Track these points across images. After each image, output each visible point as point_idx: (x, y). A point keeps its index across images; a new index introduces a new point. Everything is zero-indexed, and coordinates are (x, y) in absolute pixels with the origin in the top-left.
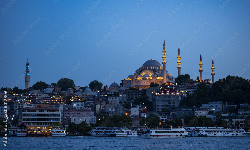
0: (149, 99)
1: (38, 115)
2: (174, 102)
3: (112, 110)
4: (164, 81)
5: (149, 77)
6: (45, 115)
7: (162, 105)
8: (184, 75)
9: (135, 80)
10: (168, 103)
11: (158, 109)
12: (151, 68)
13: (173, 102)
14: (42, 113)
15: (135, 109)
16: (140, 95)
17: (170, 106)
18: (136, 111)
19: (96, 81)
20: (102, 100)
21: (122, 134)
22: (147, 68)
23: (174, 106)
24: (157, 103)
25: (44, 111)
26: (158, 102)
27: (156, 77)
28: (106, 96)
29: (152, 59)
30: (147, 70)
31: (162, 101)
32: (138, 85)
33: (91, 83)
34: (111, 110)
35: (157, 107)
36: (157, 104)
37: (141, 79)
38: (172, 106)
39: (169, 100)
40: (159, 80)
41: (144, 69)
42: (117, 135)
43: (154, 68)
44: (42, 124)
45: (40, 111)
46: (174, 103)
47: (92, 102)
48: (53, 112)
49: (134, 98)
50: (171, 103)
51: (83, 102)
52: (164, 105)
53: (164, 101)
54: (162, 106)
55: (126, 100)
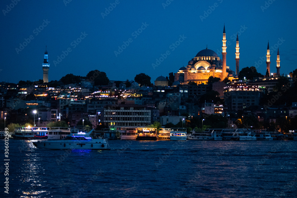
0: (219, 96)
1: (124, 113)
2: (254, 99)
3: (183, 109)
4: (223, 74)
5: (205, 69)
6: (129, 113)
7: (239, 102)
8: (249, 67)
9: (189, 73)
10: (246, 101)
11: (234, 107)
12: (207, 59)
13: (252, 99)
14: (128, 111)
15: (209, 107)
16: (204, 90)
17: (249, 104)
18: (210, 110)
19: (142, 74)
20: (162, 96)
21: (246, 138)
22: (202, 59)
23: (254, 104)
24: (232, 100)
25: (131, 108)
26: (234, 99)
27: (214, 70)
28: (163, 91)
29: (207, 48)
30: (203, 61)
31: (239, 98)
32: (192, 79)
33: (137, 75)
34: (181, 109)
35: (233, 105)
36: (233, 102)
37: (196, 72)
38: (251, 104)
39: (247, 97)
40: (217, 74)
41: (199, 61)
42: (240, 139)
43: (210, 59)
44: (128, 124)
45: (125, 109)
46: (254, 101)
47: (149, 98)
48: (139, 110)
49: (197, 94)
50: (249, 100)
51: (139, 99)
52: (241, 102)
53: (241, 97)
54: (239, 104)
55: (188, 97)
